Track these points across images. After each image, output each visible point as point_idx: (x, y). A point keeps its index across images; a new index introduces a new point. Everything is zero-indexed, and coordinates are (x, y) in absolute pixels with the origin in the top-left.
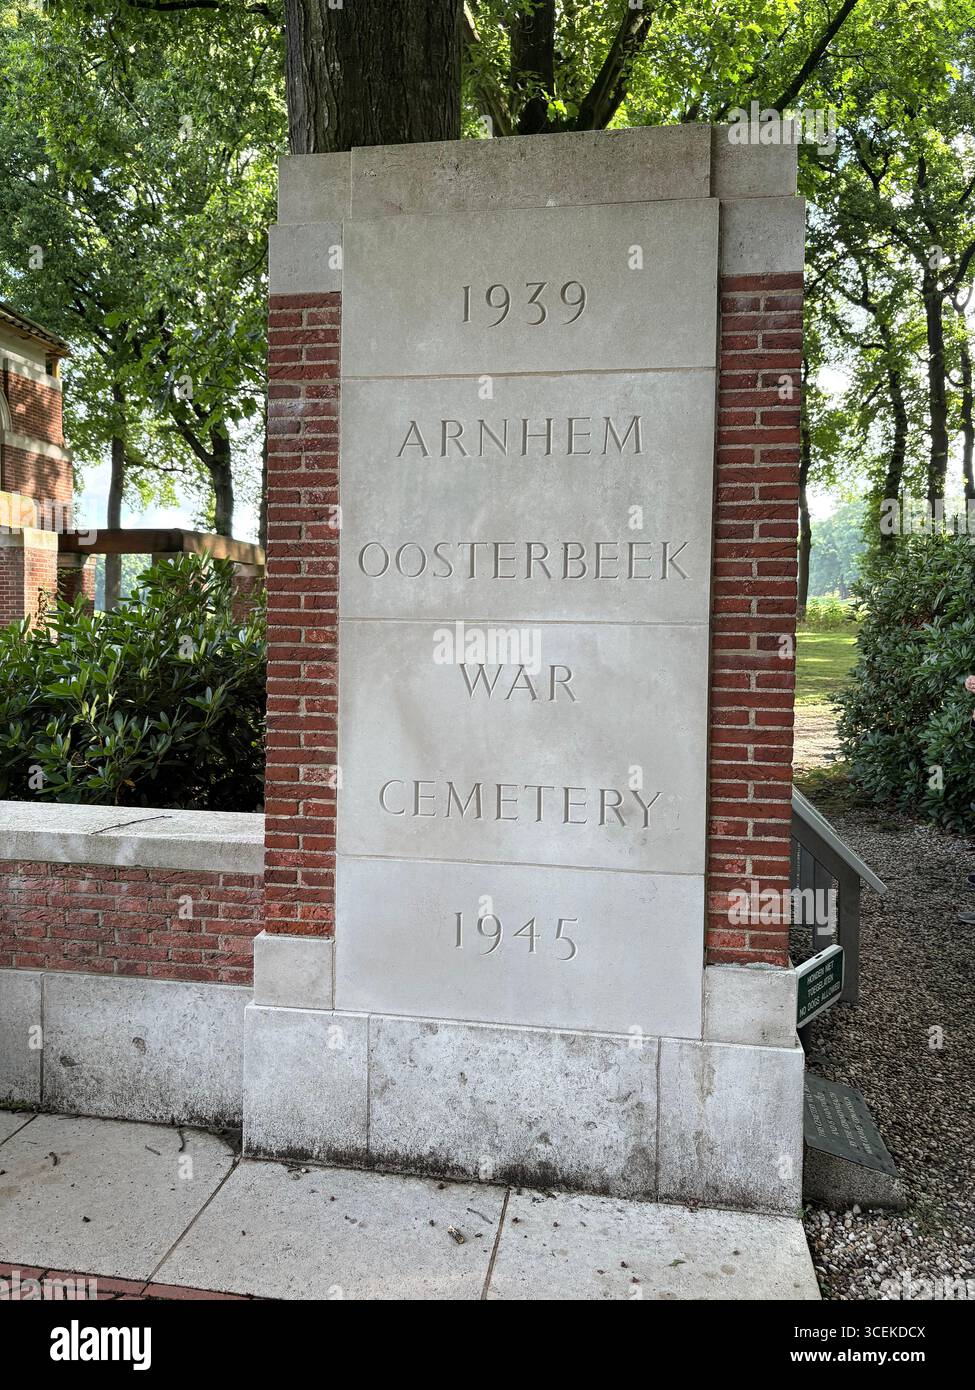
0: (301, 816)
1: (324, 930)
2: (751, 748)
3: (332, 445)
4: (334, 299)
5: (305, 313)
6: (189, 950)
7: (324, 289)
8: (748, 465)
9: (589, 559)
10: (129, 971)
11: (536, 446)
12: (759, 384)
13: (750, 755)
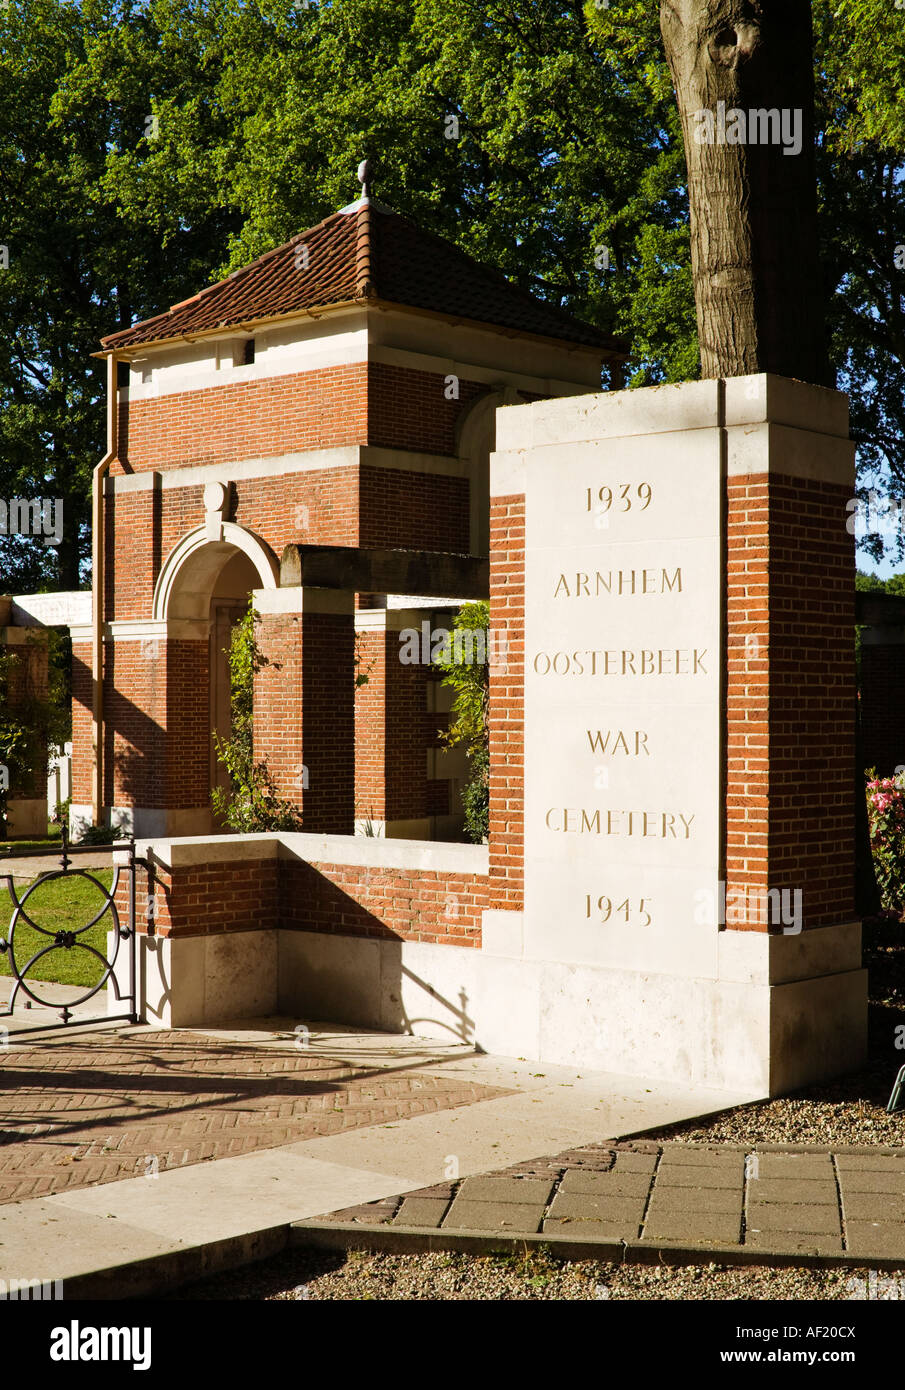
0: (507, 832)
1: (519, 907)
2: (746, 785)
3: (521, 590)
4: (520, 498)
5: (509, 507)
6: (459, 926)
7: (517, 493)
8: (741, 598)
9: (656, 661)
10: (428, 939)
11: (627, 586)
12: (746, 544)
13: (746, 790)
